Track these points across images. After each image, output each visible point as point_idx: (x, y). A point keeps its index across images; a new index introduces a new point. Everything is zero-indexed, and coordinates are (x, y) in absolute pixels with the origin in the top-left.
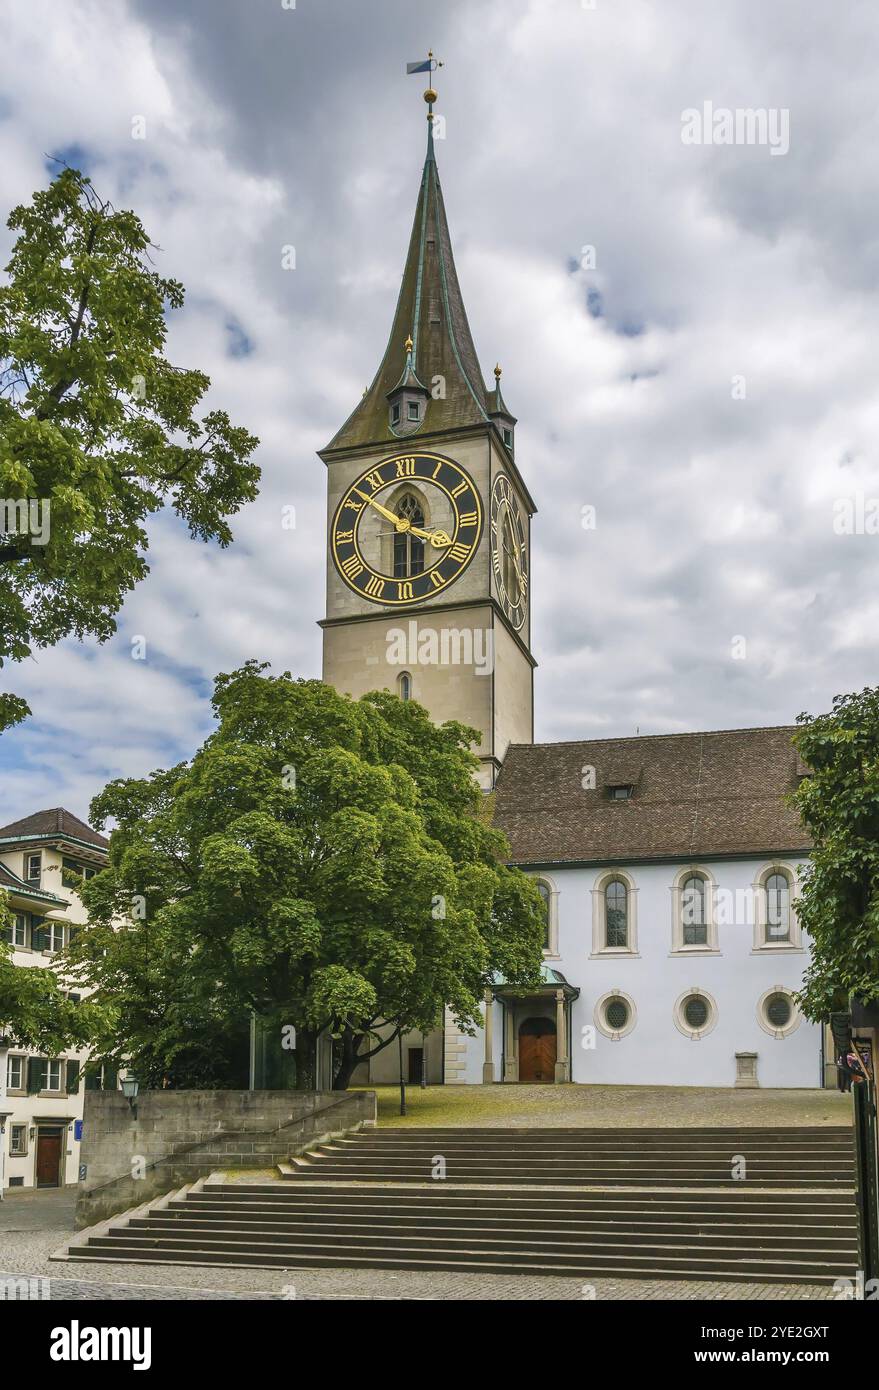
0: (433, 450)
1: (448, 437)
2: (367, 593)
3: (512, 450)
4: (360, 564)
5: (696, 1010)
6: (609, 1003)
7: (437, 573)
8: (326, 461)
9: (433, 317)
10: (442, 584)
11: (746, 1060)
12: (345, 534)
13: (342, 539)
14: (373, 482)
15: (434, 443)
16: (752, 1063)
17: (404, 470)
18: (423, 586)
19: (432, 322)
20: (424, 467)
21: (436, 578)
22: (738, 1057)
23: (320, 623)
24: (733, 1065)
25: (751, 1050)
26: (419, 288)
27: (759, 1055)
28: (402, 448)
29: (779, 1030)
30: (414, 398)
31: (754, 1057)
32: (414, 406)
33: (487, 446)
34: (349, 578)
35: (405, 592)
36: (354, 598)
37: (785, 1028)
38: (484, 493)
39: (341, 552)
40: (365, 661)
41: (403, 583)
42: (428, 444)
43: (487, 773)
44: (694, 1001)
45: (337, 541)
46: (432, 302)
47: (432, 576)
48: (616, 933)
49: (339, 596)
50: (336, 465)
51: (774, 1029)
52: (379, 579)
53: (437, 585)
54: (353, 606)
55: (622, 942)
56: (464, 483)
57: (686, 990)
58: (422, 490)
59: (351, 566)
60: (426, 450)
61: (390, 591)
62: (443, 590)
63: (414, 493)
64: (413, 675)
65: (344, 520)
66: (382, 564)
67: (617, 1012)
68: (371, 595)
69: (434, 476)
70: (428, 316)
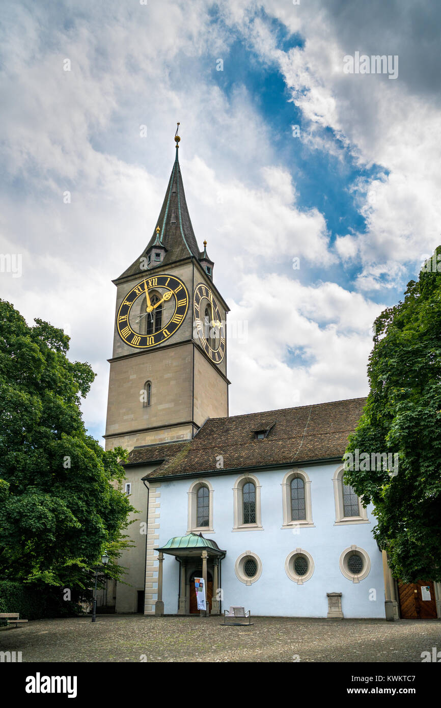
0: (166, 273)
1: (173, 265)
2: (132, 344)
3: (212, 277)
4: (130, 330)
5: (300, 564)
6: (244, 561)
7: (166, 330)
8: (116, 285)
9: (173, 220)
10: (168, 335)
11: (334, 598)
12: (123, 317)
13: (122, 319)
14: (137, 291)
15: (166, 270)
16: (338, 600)
17: (152, 284)
18: (158, 338)
19: (172, 223)
20: (161, 281)
21: (165, 332)
22: (329, 596)
23: (108, 360)
24: (325, 602)
25: (338, 591)
26: (167, 210)
27: (343, 594)
28: (151, 274)
29: (356, 576)
30: (158, 251)
31: (340, 596)
32: (158, 255)
33: (192, 267)
34: (124, 338)
35: (151, 341)
36: (126, 347)
37: (360, 575)
38: (190, 289)
39: (121, 325)
40: (129, 377)
41: (149, 337)
42: (164, 270)
43: (189, 430)
44: (300, 558)
45: (119, 321)
46: (173, 215)
47: (164, 332)
48: (249, 515)
49: (119, 347)
50: (121, 286)
51: (352, 576)
52: (138, 336)
53: (166, 336)
54: (126, 351)
55: (253, 521)
56: (180, 286)
57: (291, 551)
58: (160, 292)
59: (126, 332)
60: (163, 273)
61: (143, 342)
62: (169, 338)
63: (157, 294)
64: (152, 381)
65: (123, 310)
66: (140, 329)
67: (250, 566)
68: (134, 344)
69: (166, 285)
70: (170, 220)
